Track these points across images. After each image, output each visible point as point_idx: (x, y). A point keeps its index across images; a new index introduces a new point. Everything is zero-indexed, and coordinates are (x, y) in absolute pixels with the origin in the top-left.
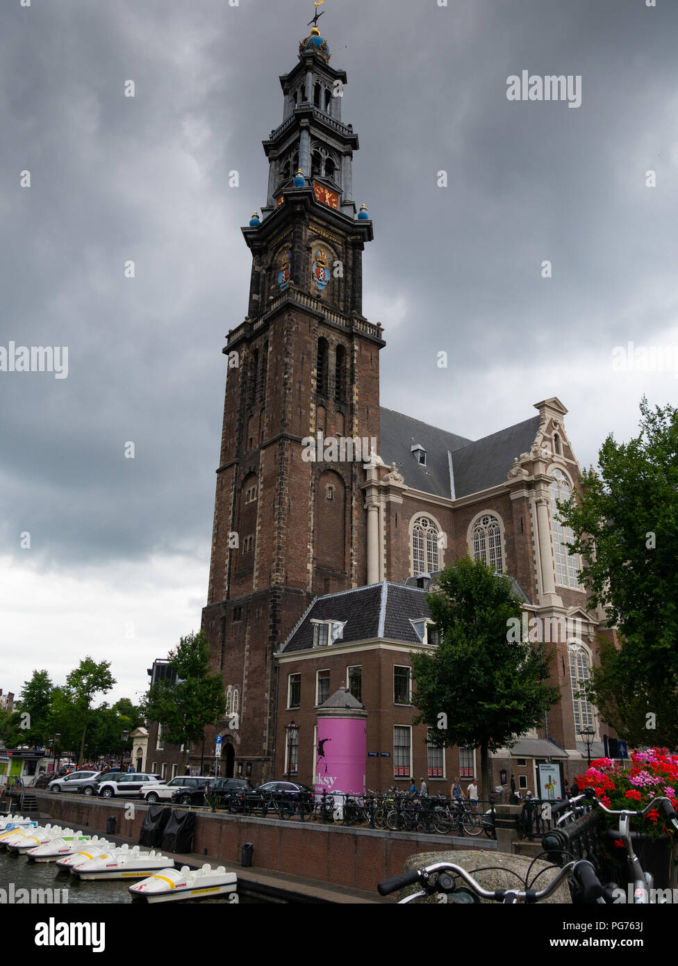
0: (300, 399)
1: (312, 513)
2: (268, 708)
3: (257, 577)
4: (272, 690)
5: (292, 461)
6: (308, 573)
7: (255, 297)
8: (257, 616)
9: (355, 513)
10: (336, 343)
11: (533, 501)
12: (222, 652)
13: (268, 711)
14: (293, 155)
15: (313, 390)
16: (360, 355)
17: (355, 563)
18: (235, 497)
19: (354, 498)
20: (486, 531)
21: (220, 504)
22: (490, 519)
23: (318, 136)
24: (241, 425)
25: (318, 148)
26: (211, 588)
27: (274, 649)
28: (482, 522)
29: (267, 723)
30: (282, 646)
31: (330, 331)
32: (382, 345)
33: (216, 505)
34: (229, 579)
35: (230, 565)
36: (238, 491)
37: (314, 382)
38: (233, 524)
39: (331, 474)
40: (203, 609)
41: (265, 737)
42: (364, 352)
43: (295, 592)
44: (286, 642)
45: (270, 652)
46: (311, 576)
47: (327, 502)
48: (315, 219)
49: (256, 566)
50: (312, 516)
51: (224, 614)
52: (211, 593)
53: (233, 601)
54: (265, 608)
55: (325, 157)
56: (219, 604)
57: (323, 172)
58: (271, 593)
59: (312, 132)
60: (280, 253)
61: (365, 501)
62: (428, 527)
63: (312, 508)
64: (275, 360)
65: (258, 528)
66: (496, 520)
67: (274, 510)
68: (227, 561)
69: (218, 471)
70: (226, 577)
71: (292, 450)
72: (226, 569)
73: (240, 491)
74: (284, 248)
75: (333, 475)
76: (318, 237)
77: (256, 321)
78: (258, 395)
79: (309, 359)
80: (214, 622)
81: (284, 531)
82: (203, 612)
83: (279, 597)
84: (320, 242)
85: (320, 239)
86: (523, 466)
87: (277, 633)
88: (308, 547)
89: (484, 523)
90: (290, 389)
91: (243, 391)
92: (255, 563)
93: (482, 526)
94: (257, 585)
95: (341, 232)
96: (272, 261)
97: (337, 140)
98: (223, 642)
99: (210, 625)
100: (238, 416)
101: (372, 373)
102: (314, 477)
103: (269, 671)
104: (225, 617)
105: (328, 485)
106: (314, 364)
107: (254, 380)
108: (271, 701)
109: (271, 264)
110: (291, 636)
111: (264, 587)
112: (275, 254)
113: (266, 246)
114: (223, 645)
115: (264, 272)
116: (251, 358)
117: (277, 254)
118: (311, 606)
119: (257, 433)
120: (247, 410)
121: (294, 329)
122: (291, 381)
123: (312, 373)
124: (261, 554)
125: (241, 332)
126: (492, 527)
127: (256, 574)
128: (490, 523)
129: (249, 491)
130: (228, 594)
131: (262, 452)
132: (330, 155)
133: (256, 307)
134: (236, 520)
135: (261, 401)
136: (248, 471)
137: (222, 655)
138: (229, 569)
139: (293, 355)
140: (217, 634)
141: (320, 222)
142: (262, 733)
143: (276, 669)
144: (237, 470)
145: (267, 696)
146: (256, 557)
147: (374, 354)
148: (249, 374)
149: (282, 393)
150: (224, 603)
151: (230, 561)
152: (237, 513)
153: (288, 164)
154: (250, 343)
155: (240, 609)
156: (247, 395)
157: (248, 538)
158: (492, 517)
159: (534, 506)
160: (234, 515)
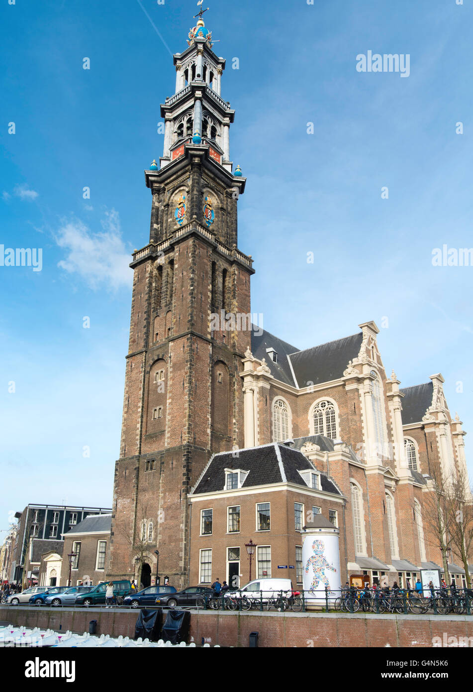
0: (201, 306)
1: (210, 391)
2: (184, 535)
3: (168, 438)
4: (187, 522)
5: (197, 352)
6: (208, 435)
7: (155, 226)
8: (171, 466)
9: (237, 393)
10: (222, 267)
11: (361, 392)
12: (137, 494)
13: (184, 538)
14: (186, 119)
15: (209, 300)
16: (239, 278)
17: (237, 430)
18: (144, 377)
19: (236, 383)
20: (324, 413)
21: (130, 382)
22: (327, 404)
23: (207, 107)
24: (148, 323)
25: (206, 116)
26: (123, 445)
27: (187, 491)
28: (320, 405)
29: (183, 546)
30: (193, 489)
31: (218, 258)
32: (252, 272)
33: (126, 382)
34: (141, 439)
35: (141, 428)
36: (147, 373)
37: (210, 294)
38: (143, 398)
39: (221, 365)
40: (117, 461)
41: (182, 557)
42: (241, 276)
43: (201, 449)
44: (196, 486)
45: (184, 493)
46: (210, 438)
47: (218, 384)
48: (206, 171)
49: (167, 429)
50: (210, 394)
51: (137, 466)
52: (123, 449)
53: (145, 455)
54: (178, 460)
55: (210, 124)
56: (133, 458)
57: (209, 136)
58: (184, 450)
59: (204, 104)
60: (176, 194)
61: (243, 386)
62: (282, 407)
63: (210, 388)
64: (181, 275)
65: (169, 401)
66: (332, 404)
67: (184, 388)
68: (139, 426)
69: (127, 357)
70: (138, 437)
71: (197, 343)
72: (138, 432)
73: (149, 373)
74: (180, 191)
75: (222, 365)
76: (207, 186)
77: (161, 244)
78: (163, 302)
79: (207, 276)
80: (127, 471)
81: (192, 404)
82: (117, 464)
83: (190, 452)
84: (209, 189)
85: (209, 187)
86: (354, 367)
87: (189, 479)
88: (208, 416)
89: (322, 407)
90: (195, 298)
91: (150, 297)
92: (167, 427)
93: (321, 408)
94: (168, 444)
95: (223, 184)
96: (169, 200)
97: (219, 112)
98: (137, 486)
99: (124, 473)
100: (145, 316)
101: (246, 293)
102: (211, 365)
103: (184, 508)
104: (138, 467)
105: (219, 372)
106: (210, 281)
107: (158, 289)
108: (186, 530)
109: (168, 202)
110: (199, 482)
111: (176, 444)
112: (172, 194)
113: (164, 187)
114: (137, 489)
115: (163, 207)
116: (155, 272)
117: (173, 195)
118: (211, 460)
119: (163, 329)
120: (154, 311)
121: (196, 253)
122: (196, 292)
123: (209, 287)
124: (172, 420)
125: (147, 252)
126: (328, 409)
127: (167, 435)
128: (327, 406)
129: (157, 373)
130: (140, 450)
131: (171, 344)
132: (214, 124)
133: (157, 234)
134: (146, 395)
135: (166, 306)
136: (156, 358)
137: (137, 497)
138: (141, 431)
139: (196, 272)
140: (130, 481)
141: (210, 174)
142: (179, 554)
143: (189, 505)
144: (146, 356)
145: (183, 526)
146: (167, 423)
147: (247, 278)
148: (154, 285)
149: (188, 300)
150: (136, 457)
151: (141, 425)
152: (146, 390)
153: (181, 126)
154: (154, 261)
155: (153, 461)
156: (153, 301)
157: (158, 408)
158: (328, 402)
159: (362, 395)
160: (144, 391)
